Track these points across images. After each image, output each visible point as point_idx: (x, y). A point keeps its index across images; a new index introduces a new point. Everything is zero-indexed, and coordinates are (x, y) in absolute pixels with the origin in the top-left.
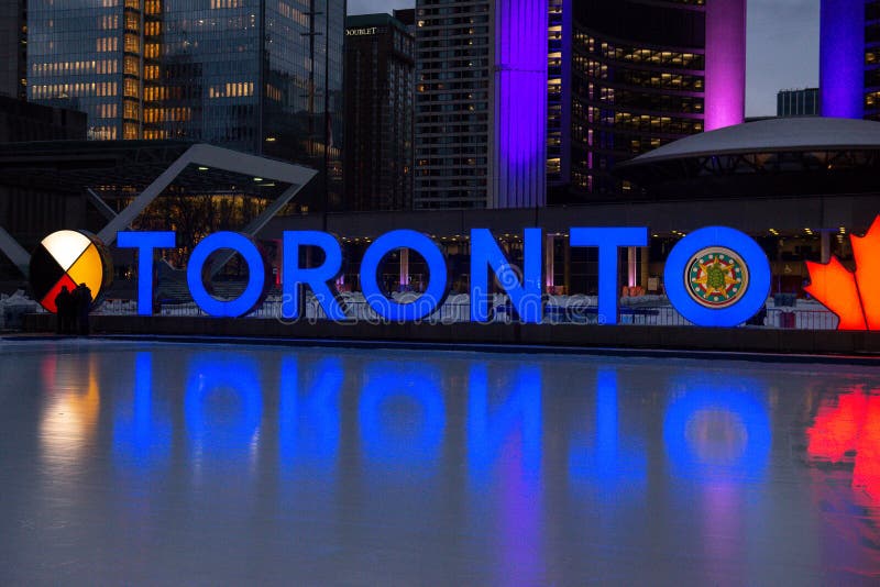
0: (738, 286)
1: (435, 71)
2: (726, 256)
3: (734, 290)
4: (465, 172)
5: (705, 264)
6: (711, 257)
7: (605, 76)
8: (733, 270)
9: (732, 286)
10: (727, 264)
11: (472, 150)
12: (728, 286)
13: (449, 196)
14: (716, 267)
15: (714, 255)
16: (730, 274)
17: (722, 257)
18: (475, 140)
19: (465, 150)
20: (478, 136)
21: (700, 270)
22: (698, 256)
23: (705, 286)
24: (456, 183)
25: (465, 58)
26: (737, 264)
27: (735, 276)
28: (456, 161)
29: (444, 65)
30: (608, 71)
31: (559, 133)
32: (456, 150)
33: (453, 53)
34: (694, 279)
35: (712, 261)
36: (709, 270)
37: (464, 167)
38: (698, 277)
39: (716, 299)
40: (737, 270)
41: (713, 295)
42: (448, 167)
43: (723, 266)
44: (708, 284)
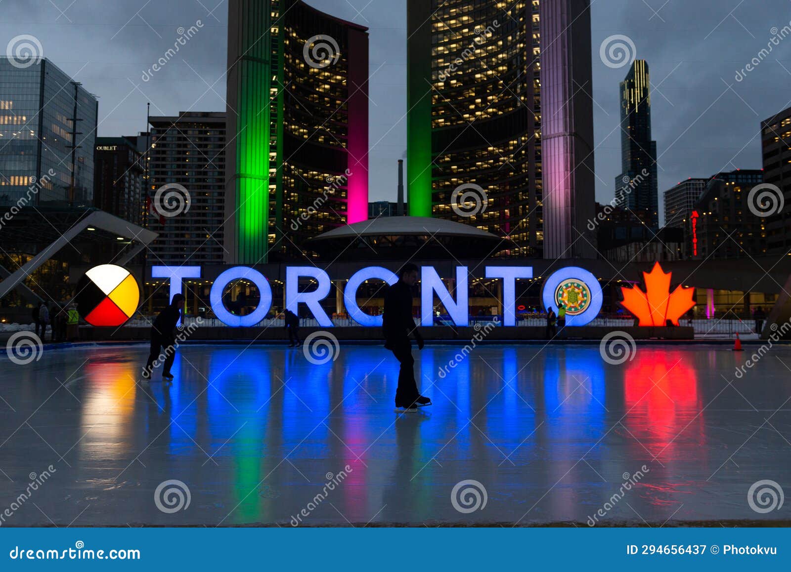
0: (585, 302)
1: (163, 176)
2: (578, 284)
3: (583, 304)
4: (183, 242)
5: (566, 289)
6: (569, 285)
7: (293, 185)
8: (582, 293)
9: (582, 302)
10: (579, 289)
11: (188, 229)
12: (579, 302)
13: (172, 258)
14: (573, 291)
15: (571, 283)
16: (580, 295)
17: (576, 285)
18: (190, 222)
19: (183, 228)
20: (192, 220)
21: (563, 293)
22: (563, 284)
23: (567, 302)
24: (177, 249)
25: (184, 170)
26: (584, 289)
27: (584, 296)
28: (177, 235)
29: (169, 173)
30: (294, 183)
31: (275, 219)
32: (177, 228)
33: (175, 166)
34: (560, 298)
35: (570, 287)
36: (569, 293)
37: (182, 239)
38: (562, 297)
39: (573, 309)
40: (584, 292)
41: (571, 307)
42: (171, 239)
43: (576, 290)
44: (568, 301)
